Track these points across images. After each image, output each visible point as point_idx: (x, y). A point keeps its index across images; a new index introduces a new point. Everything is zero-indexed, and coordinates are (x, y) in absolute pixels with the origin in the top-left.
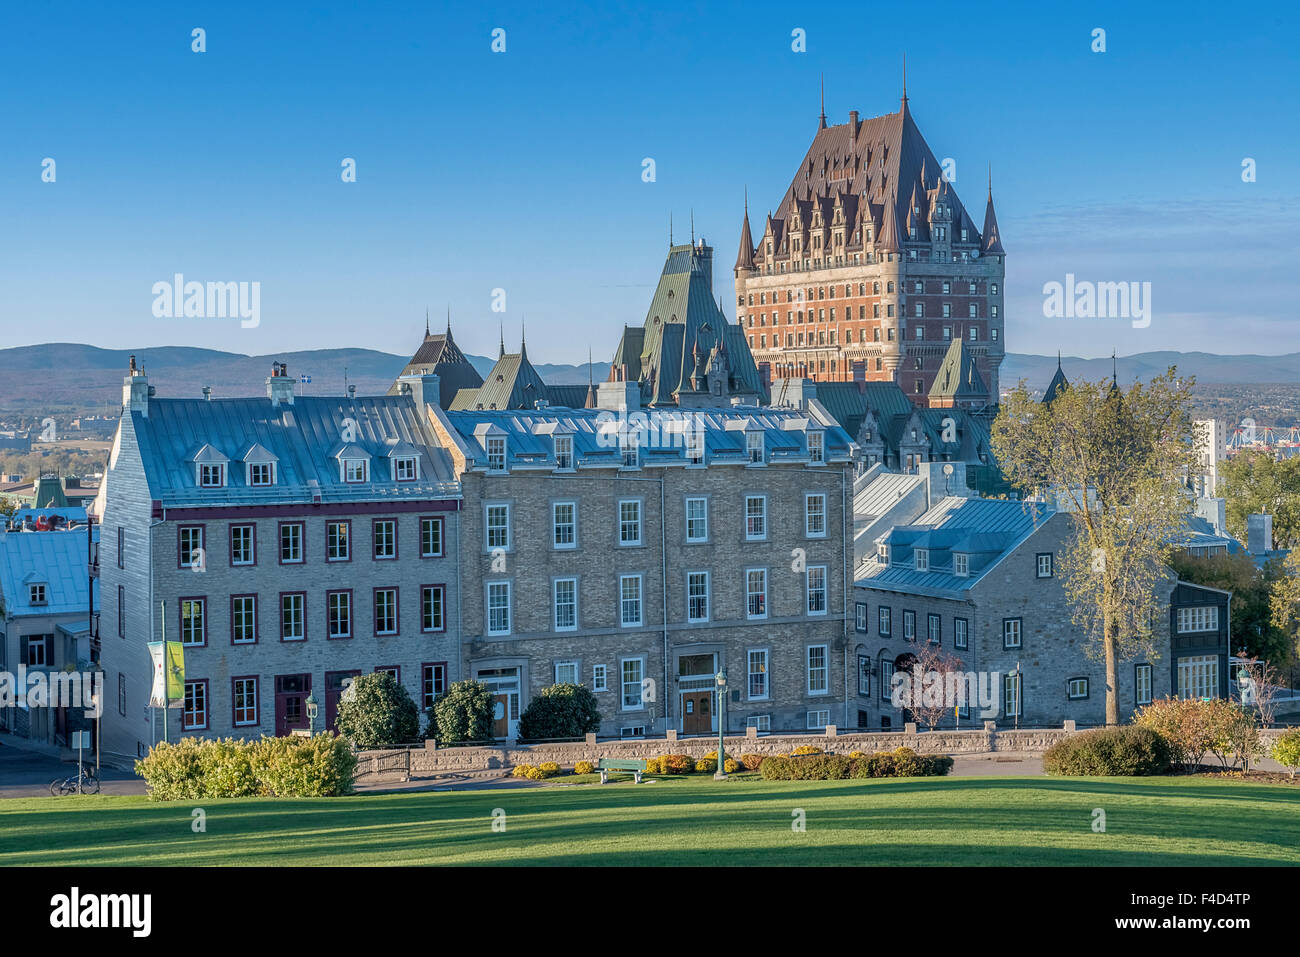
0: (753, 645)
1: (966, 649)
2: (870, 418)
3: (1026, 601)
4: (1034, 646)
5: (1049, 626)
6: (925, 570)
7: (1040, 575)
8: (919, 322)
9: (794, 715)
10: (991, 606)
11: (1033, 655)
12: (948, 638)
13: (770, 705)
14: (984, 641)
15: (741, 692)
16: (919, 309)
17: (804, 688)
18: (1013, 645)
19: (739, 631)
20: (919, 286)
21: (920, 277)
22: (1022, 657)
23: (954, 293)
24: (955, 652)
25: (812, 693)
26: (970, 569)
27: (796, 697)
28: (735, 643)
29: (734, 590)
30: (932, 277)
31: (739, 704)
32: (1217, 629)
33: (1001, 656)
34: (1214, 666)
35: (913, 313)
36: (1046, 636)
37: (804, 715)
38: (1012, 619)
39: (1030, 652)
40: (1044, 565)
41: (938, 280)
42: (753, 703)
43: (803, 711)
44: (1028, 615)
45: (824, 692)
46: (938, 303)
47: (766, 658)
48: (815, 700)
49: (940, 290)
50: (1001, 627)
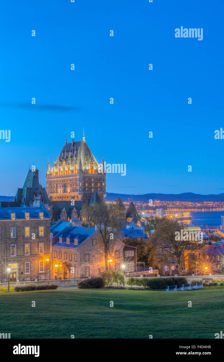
0: (26, 261)
1: (77, 261)
2: (75, 209)
3: (90, 250)
4: (92, 260)
5: (96, 256)
6: (69, 244)
7: (93, 244)
8: (87, 187)
9: (36, 277)
10: (82, 251)
11: (92, 262)
12: (73, 259)
13: (30, 275)
14: (81, 259)
15: (23, 272)
16: (86, 184)
17: (38, 271)
18: (87, 260)
19: (23, 258)
20: (87, 179)
21: (87, 177)
22: (89, 263)
23: (95, 180)
24: (74, 262)
25: (40, 272)
26: (78, 243)
27: (36, 273)
28: (22, 261)
29: (22, 249)
30: (90, 177)
31: (23, 275)
32: (134, 256)
33: (85, 263)
34: (133, 264)
35: (85, 185)
36: (94, 258)
37: (38, 277)
38: (87, 254)
39: (91, 262)
40: (94, 242)
41: (91, 178)
42: (26, 275)
43: (38, 276)
44: (91, 253)
45: (43, 272)
46: (91, 183)
47: (29, 264)
48: (41, 274)
49: (91, 180)
50: (84, 256)
